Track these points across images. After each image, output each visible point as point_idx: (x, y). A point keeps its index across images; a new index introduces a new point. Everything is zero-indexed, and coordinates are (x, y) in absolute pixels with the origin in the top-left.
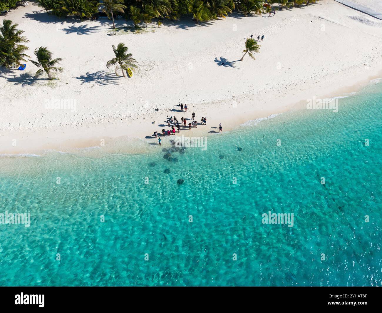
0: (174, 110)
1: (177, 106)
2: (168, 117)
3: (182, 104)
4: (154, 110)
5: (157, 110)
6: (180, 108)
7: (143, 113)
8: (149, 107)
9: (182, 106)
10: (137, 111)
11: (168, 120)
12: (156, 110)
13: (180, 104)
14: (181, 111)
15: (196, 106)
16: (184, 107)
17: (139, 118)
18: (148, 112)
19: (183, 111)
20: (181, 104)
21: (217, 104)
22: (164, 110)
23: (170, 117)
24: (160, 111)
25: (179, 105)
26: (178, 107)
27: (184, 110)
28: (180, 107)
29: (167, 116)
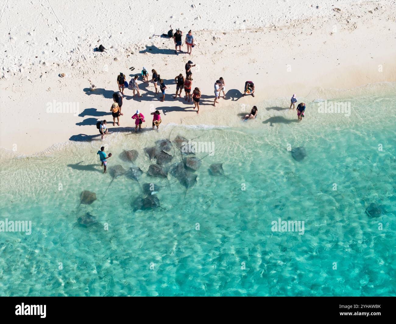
0: (152, 50)
1: (164, 36)
2: (135, 72)
3: (178, 31)
4: (92, 51)
5: (101, 49)
6: (170, 44)
7: (56, 61)
8: (77, 41)
9: (177, 37)
10: (40, 55)
11: (133, 77)
12: (96, 50)
13: (170, 32)
14: (175, 52)
15: (222, 36)
16: (183, 39)
17: (44, 76)
18: (74, 56)
19: (181, 52)
20: (174, 32)
21: (285, 31)
22: (123, 51)
23: (140, 72)
24: (109, 52)
25: (169, 35)
26: (165, 40)
27: (184, 48)
28: (172, 40)
29: (132, 69)
